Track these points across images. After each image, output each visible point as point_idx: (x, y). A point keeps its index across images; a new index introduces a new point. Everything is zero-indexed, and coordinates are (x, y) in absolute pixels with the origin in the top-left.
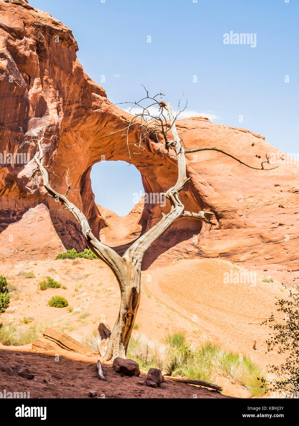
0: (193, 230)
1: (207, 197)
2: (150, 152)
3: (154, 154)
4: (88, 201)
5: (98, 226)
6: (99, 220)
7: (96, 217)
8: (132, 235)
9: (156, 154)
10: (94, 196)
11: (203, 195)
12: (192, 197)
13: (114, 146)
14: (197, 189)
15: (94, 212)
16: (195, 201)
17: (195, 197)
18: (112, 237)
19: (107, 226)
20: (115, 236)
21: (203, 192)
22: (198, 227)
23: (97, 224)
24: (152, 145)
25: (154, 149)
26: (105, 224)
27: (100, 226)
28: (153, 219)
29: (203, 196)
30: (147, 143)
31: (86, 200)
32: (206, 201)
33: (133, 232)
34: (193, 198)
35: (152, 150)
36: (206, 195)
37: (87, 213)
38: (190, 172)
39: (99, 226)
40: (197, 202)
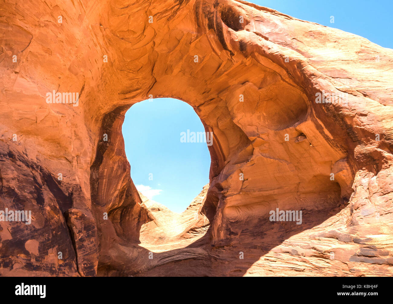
0: (316, 209)
1: (366, 115)
2: (224, 51)
3: (232, 54)
4: (117, 170)
5: (136, 220)
6: (139, 209)
7: (133, 204)
8: (190, 232)
9: (236, 53)
10: (130, 166)
11: (354, 114)
12: (317, 132)
13: (154, 43)
14: (334, 106)
15: (131, 195)
16: (327, 138)
17: (326, 127)
18: (158, 236)
19: (151, 220)
20: (162, 235)
21: (353, 108)
22: (326, 204)
23: (136, 216)
24: (229, 32)
25: (232, 41)
26: (148, 216)
27: (141, 220)
28: (227, 198)
29: (354, 117)
30: (218, 29)
31: (113, 168)
32: (364, 125)
33: (192, 227)
34: (322, 133)
35: (228, 43)
36: (363, 113)
37: (115, 190)
38: (313, 75)
39: (139, 219)
40: (332, 138)
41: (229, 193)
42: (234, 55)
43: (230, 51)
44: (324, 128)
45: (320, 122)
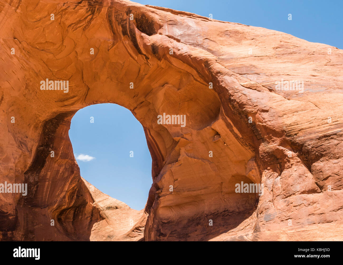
1: (267, 111)
2: (140, 55)
3: (147, 58)
4: (63, 173)
5: (89, 219)
6: (91, 208)
7: (84, 204)
8: (135, 231)
9: (150, 57)
10: (79, 169)
11: (256, 110)
12: (228, 130)
14: (238, 103)
15: (82, 195)
16: (237, 137)
17: (235, 125)
18: (107, 235)
19: (103, 219)
20: (111, 233)
21: (255, 105)
22: (247, 205)
23: (88, 215)
24: (142, 37)
25: (145, 45)
26: (100, 215)
27: (93, 219)
29: (256, 113)
30: (131, 35)
31: (58, 171)
32: (265, 122)
33: (137, 226)
34: (232, 131)
35: (141, 47)
36: (265, 109)
37: (62, 192)
38: (219, 73)
39: (91, 218)
40: (241, 136)
41: (163, 193)
42: (148, 58)
43: (145, 55)
44: (233, 126)
45: (229, 121)
